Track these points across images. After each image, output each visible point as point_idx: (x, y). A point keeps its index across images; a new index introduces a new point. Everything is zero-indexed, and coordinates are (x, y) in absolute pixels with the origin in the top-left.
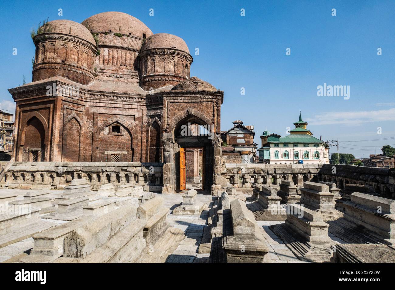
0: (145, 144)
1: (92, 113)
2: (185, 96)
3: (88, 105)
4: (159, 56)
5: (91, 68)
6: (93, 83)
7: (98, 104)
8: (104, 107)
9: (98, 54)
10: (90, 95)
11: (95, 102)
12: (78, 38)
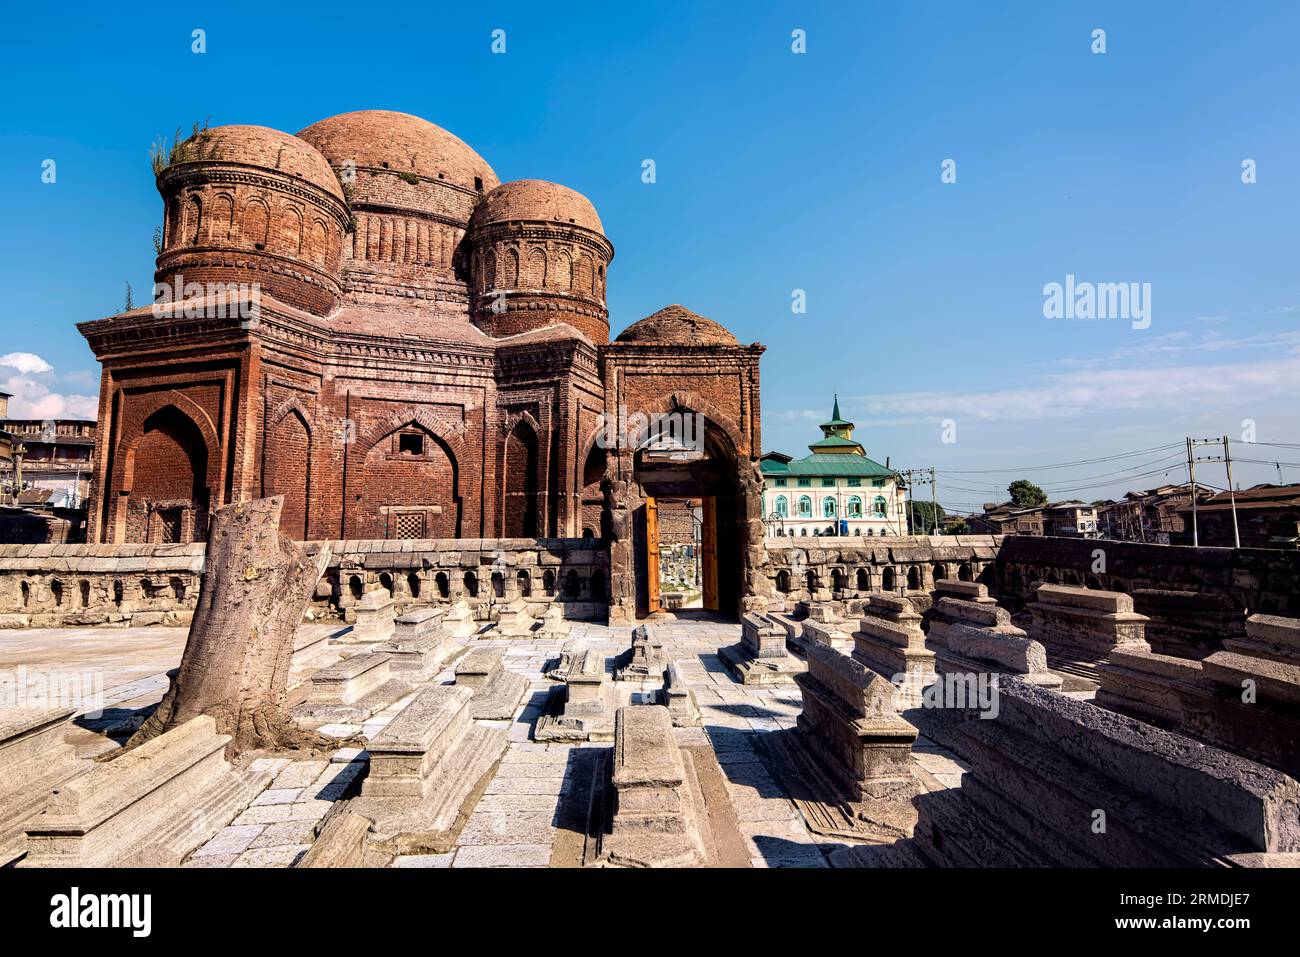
0: (493, 483)
1: (343, 396)
2: (666, 359)
3: (330, 374)
4: (529, 242)
5: (333, 269)
6: (341, 310)
7: (360, 373)
8: (378, 380)
9: (351, 228)
10: (339, 345)
11: (351, 366)
12: (302, 181)
